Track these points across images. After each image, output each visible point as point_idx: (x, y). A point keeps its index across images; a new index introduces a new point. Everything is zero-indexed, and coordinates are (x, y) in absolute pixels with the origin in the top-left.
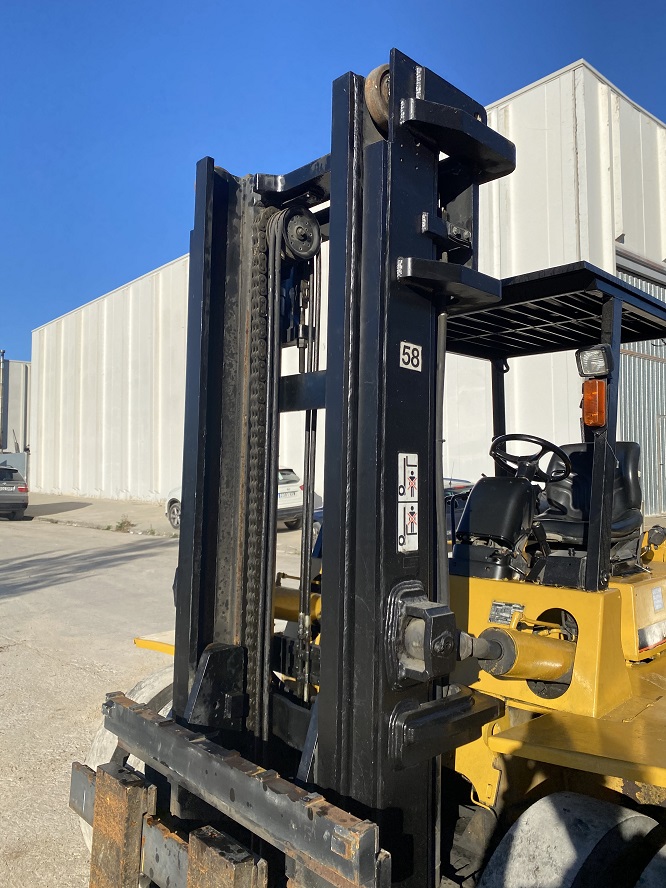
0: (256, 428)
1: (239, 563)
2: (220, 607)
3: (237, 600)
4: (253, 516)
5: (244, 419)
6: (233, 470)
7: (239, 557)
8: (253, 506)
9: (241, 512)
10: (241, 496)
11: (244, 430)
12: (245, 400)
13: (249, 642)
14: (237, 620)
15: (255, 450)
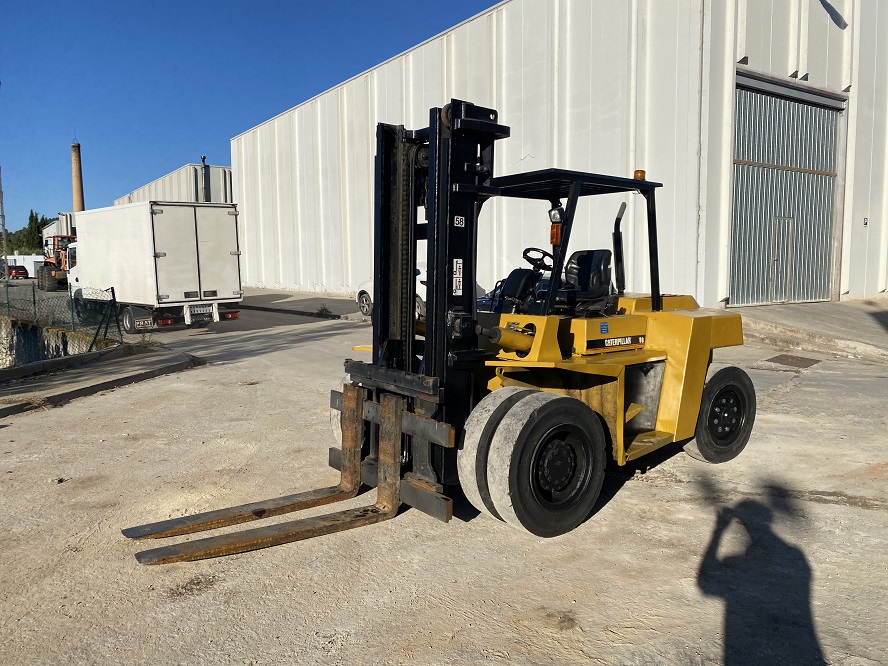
0: (405, 247)
1: (399, 306)
2: (391, 325)
3: (399, 322)
4: (404, 286)
5: (400, 242)
6: (396, 265)
7: (399, 304)
8: (405, 281)
9: (399, 284)
10: (399, 278)
11: (400, 247)
12: (400, 234)
13: (404, 338)
14: (399, 331)
15: (405, 257)
